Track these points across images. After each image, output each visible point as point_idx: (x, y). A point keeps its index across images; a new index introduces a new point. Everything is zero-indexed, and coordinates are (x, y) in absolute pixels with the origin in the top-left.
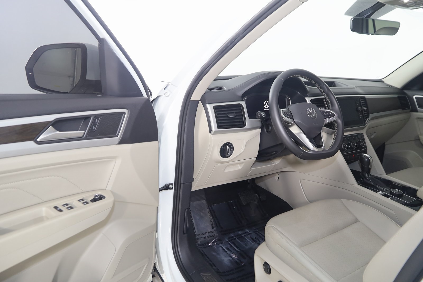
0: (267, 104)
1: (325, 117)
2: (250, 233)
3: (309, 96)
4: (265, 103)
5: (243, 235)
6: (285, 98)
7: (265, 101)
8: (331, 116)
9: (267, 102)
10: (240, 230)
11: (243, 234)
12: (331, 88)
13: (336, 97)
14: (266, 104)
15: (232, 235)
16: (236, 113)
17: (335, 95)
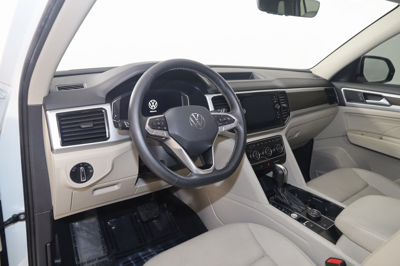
0: (154, 105)
1: (220, 124)
2: (153, 253)
3: (209, 93)
4: (151, 103)
5: (143, 258)
6: (181, 95)
7: (151, 101)
8: (229, 122)
9: (153, 101)
10: (141, 251)
11: (144, 255)
12: (229, 83)
13: (236, 94)
14: (152, 105)
15: (130, 258)
16: (94, 121)
17: (235, 91)
